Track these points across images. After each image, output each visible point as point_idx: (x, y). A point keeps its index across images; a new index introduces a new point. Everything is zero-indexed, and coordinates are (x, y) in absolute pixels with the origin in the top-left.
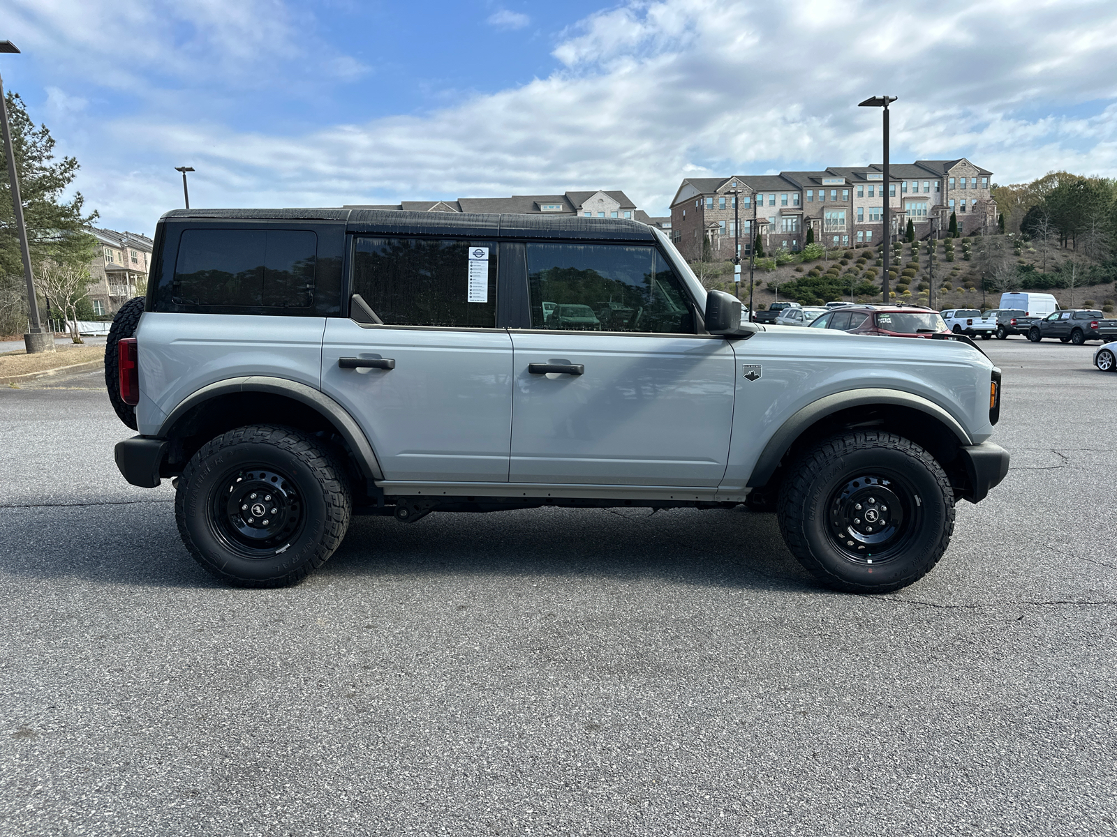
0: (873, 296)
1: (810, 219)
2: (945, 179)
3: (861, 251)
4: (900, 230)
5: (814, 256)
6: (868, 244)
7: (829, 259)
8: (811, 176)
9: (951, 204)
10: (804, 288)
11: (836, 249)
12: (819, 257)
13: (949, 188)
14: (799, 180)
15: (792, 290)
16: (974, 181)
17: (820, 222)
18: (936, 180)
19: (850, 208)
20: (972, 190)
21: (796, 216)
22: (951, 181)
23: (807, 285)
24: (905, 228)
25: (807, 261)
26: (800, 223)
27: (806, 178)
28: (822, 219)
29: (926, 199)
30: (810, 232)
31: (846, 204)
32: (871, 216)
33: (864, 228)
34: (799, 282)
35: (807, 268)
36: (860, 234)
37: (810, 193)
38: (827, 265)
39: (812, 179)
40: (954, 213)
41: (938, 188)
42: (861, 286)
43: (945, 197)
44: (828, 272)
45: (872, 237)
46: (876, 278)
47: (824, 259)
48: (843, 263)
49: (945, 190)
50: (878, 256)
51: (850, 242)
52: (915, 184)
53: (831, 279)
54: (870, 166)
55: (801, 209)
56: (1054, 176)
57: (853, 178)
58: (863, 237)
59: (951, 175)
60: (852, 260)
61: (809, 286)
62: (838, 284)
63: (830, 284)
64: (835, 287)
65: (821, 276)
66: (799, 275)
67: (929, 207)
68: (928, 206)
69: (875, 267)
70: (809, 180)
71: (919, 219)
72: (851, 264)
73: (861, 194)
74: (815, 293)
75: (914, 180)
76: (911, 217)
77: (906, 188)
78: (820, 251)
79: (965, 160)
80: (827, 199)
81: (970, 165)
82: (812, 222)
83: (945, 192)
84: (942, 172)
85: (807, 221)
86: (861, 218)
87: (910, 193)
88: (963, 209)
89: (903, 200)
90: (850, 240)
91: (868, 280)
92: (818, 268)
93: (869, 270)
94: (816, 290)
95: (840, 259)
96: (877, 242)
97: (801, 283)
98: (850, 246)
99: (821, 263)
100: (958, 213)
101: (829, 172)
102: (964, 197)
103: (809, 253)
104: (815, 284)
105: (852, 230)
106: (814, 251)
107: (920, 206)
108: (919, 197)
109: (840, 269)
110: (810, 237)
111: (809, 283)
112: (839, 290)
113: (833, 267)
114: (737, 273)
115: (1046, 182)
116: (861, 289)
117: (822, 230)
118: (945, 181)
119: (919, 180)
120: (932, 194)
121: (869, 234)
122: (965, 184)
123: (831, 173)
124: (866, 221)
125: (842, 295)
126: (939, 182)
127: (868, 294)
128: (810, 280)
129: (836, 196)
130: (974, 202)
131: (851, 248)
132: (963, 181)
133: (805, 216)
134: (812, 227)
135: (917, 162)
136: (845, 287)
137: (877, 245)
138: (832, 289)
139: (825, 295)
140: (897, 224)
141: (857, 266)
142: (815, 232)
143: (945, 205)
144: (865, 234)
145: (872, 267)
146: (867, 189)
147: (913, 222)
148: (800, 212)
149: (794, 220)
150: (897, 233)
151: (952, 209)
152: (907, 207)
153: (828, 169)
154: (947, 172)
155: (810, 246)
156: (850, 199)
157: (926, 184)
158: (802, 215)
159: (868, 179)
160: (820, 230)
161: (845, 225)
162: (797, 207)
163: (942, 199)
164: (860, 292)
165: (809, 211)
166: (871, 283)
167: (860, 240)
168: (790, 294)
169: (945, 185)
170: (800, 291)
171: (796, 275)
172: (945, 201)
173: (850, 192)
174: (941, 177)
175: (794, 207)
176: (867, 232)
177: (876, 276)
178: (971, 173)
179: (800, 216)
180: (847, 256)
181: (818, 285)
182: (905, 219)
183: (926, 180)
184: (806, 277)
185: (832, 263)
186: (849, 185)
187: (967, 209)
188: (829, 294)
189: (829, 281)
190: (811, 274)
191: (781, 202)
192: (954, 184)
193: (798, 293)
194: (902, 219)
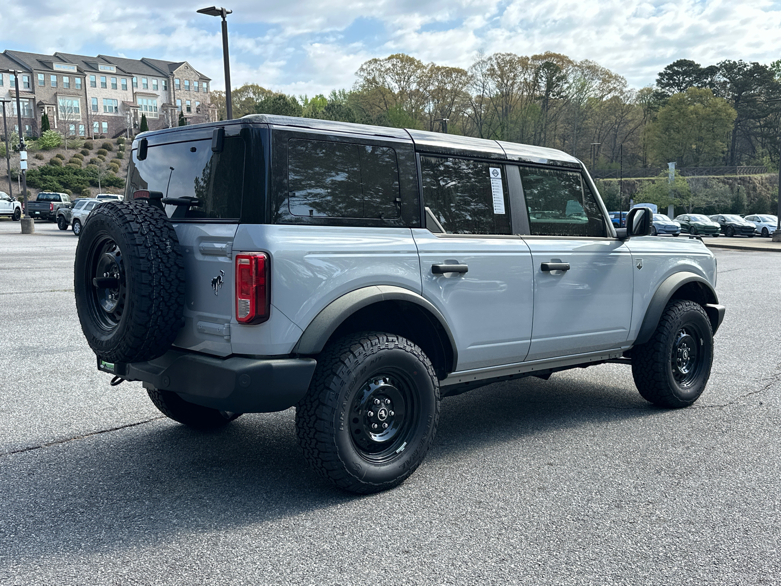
0: (120, 188)
1: (43, 104)
2: (171, 79)
3: (100, 142)
4: (135, 125)
5: (53, 144)
6: (105, 135)
7: (68, 148)
8: (40, 58)
9: (178, 103)
10: (48, 177)
11: (73, 138)
12: (58, 146)
13: (175, 88)
14: (28, 62)
15: (36, 179)
16: (196, 84)
17: (55, 109)
18: (164, 79)
19: (84, 97)
20: (195, 93)
21: (28, 100)
22: (177, 82)
23: (51, 174)
24: (139, 122)
25: (46, 149)
26: (32, 108)
27: (35, 60)
28: (56, 105)
29: (155, 96)
30: (45, 119)
31: (81, 93)
32: (105, 107)
33: (100, 119)
34: (42, 170)
35: (48, 156)
36: (96, 124)
37: (41, 77)
38: (68, 154)
39: (41, 62)
40: (182, 112)
41: (165, 87)
42: (107, 178)
43: (172, 96)
44: (70, 162)
45: (108, 129)
46: (120, 170)
47: (64, 148)
48: (85, 154)
49: (172, 89)
50: (118, 148)
51: (87, 132)
52: (144, 81)
53: (75, 169)
54: (99, 56)
55: (33, 92)
56: (249, 87)
57: (84, 67)
58: (99, 128)
59: (176, 76)
60: (93, 151)
61: (54, 176)
62: (83, 175)
63: (75, 174)
64: (80, 177)
65: (63, 165)
66: (40, 163)
67: (159, 106)
68: (159, 102)
69: (117, 160)
70: (39, 64)
71: (151, 115)
72: (92, 155)
73: (94, 85)
74: (61, 183)
75: (143, 76)
76: (144, 112)
77: (137, 83)
78: (59, 139)
79: (187, 64)
80: (60, 86)
81: (192, 69)
82: (46, 108)
83: (172, 92)
84: (169, 73)
85: (40, 106)
86: (96, 108)
87: (140, 89)
88: (189, 109)
89: (135, 94)
90: (87, 130)
91: (113, 172)
92: (58, 156)
93: (111, 162)
94: (62, 180)
95: (80, 149)
96: (114, 134)
97: (44, 172)
98: (87, 136)
99: (61, 152)
100: (186, 114)
101: (58, 57)
102: (189, 98)
103: (47, 140)
104: (59, 174)
105: (88, 121)
106: (53, 138)
107: (150, 102)
108: (149, 94)
109: (82, 159)
110: (46, 124)
111: (53, 172)
112: (86, 181)
113: (74, 157)
114: (23, 160)
115: (243, 92)
116: (107, 181)
117: (57, 117)
118: (171, 81)
119: (148, 77)
120: (160, 92)
121: (105, 125)
122: (189, 86)
123: (59, 58)
124: (101, 112)
125: (89, 187)
126: (165, 82)
127: (114, 186)
128: (54, 170)
129: (69, 84)
130: (198, 104)
131: (88, 138)
132: (187, 83)
133: (37, 101)
134: (46, 113)
135: (143, 59)
136: (91, 178)
137: (114, 137)
138: (78, 179)
139: (72, 185)
140: (132, 118)
141: (98, 157)
142: (50, 119)
143: (173, 104)
144: (100, 124)
145: (115, 159)
146: (99, 79)
147: (146, 117)
148: (32, 96)
149: (26, 104)
150: (133, 127)
151: (180, 108)
152: (140, 101)
153: (56, 53)
154: (172, 73)
155: (47, 133)
156: (83, 88)
157: (154, 82)
158: (34, 99)
159: (100, 70)
160: (55, 117)
161: (80, 114)
162: (28, 90)
163: (170, 98)
164: (107, 184)
165: (42, 95)
166: (117, 176)
167: (96, 131)
168: (34, 183)
169: (172, 85)
170: (45, 181)
171: (37, 163)
172: (173, 100)
173: (83, 81)
174: (167, 77)
175: (25, 90)
176: (103, 123)
177: (119, 169)
178: (193, 77)
179: (32, 100)
180: (86, 146)
181: (63, 174)
182: (139, 113)
183: (155, 78)
184: (49, 166)
185: (73, 152)
186: (81, 73)
187: (192, 110)
188: (76, 185)
189: (73, 171)
190: (52, 162)
191: (9, 83)
192: (180, 85)
193: (42, 182)
194: (136, 114)
